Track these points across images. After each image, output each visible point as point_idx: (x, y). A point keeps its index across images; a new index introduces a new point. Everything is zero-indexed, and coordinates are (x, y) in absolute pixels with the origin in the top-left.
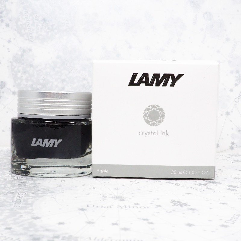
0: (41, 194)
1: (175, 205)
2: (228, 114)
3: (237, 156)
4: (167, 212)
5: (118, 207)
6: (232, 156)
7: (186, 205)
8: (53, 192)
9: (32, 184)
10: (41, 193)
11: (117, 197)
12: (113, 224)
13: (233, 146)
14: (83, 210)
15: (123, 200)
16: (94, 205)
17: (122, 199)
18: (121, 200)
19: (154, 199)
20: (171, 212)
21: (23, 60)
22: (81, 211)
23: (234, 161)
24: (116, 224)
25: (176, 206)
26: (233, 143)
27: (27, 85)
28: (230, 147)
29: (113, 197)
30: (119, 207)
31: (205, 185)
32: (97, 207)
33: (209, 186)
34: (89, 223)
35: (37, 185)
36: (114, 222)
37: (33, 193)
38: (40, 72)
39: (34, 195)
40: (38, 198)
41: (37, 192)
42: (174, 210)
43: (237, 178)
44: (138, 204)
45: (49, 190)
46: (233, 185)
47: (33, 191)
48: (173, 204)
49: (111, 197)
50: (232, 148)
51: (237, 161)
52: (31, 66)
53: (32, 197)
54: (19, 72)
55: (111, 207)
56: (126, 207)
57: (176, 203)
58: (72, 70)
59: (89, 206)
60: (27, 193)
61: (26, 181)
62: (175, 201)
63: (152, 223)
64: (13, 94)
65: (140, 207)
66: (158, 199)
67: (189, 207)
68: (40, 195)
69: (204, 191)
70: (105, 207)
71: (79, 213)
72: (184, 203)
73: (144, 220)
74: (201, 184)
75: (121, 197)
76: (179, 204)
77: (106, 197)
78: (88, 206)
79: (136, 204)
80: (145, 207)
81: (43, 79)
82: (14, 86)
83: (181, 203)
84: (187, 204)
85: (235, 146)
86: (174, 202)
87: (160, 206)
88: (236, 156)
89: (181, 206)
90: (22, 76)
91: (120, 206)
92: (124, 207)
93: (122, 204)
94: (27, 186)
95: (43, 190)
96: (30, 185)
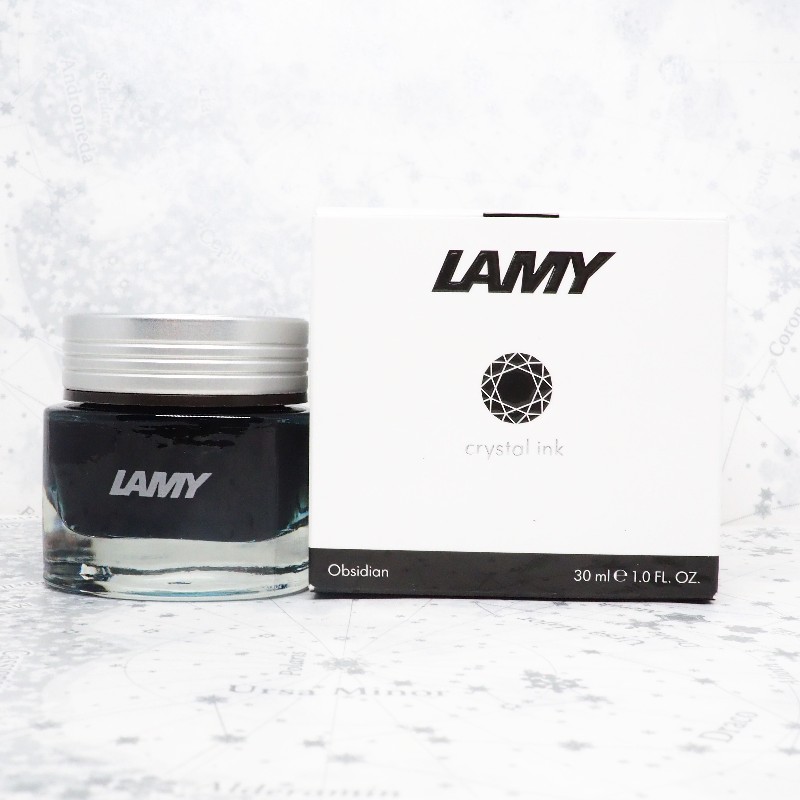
0: (84, 655)
1: (535, 684)
2: (747, 394)
3: (773, 537)
4: (503, 707)
5: (336, 693)
6: (755, 536)
7: (573, 684)
8: (123, 650)
9: (58, 625)
10: (81, 652)
11: (339, 664)
12: (308, 744)
13: (767, 502)
14: (213, 700)
15: (360, 671)
16: (253, 688)
17: (354, 667)
18: (351, 672)
19: (465, 669)
20: (517, 706)
21: (57, 221)
22: (205, 706)
23: (763, 550)
24: (319, 743)
25: (538, 689)
26: (766, 495)
27: (68, 305)
28: (757, 506)
29: (326, 664)
30: (340, 692)
31: (651, 625)
32: (265, 691)
33: (664, 630)
34: (228, 739)
35: (75, 627)
36: (313, 738)
37: (54, 654)
38: (113, 260)
39: (55, 659)
40: (66, 667)
41: (68, 652)
42: (528, 702)
43: (766, 604)
44: (407, 683)
45: (110, 645)
46: (748, 626)
47: (54, 649)
48: (529, 683)
49: (319, 664)
50: (762, 510)
51: (772, 551)
52: (84, 241)
53: (49, 665)
54: (44, 263)
55: (311, 693)
56: (363, 691)
57: (540, 681)
58: (219, 256)
59: (236, 689)
60: (32, 653)
61: (41, 614)
62: (537, 674)
63: (443, 740)
64: (21, 336)
65: (414, 693)
66: (479, 667)
67: (584, 693)
68: (76, 658)
69: (642, 642)
70: (291, 693)
71: (199, 710)
72: (569, 681)
73: (419, 730)
74: (636, 624)
75: (354, 663)
76: (548, 684)
77: (301, 663)
78: (233, 688)
79: (399, 684)
80: (429, 693)
81: (124, 284)
82: (25, 310)
83: (558, 681)
84: (578, 683)
85: (772, 503)
86: (533, 679)
87: (482, 689)
88: (769, 535)
89: (557, 688)
90: (54, 277)
91: (343, 690)
92: (359, 692)
93: (351, 682)
94: (41, 630)
95: (91, 645)
96: (54, 628)
